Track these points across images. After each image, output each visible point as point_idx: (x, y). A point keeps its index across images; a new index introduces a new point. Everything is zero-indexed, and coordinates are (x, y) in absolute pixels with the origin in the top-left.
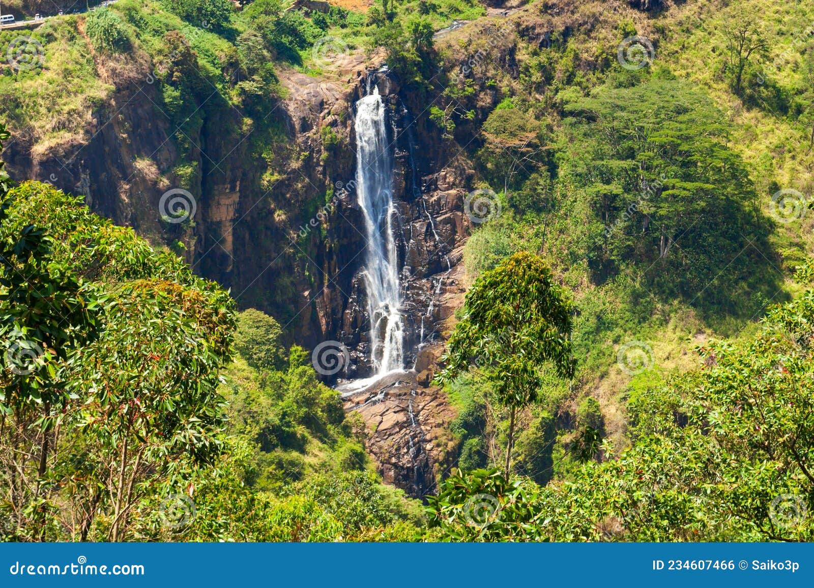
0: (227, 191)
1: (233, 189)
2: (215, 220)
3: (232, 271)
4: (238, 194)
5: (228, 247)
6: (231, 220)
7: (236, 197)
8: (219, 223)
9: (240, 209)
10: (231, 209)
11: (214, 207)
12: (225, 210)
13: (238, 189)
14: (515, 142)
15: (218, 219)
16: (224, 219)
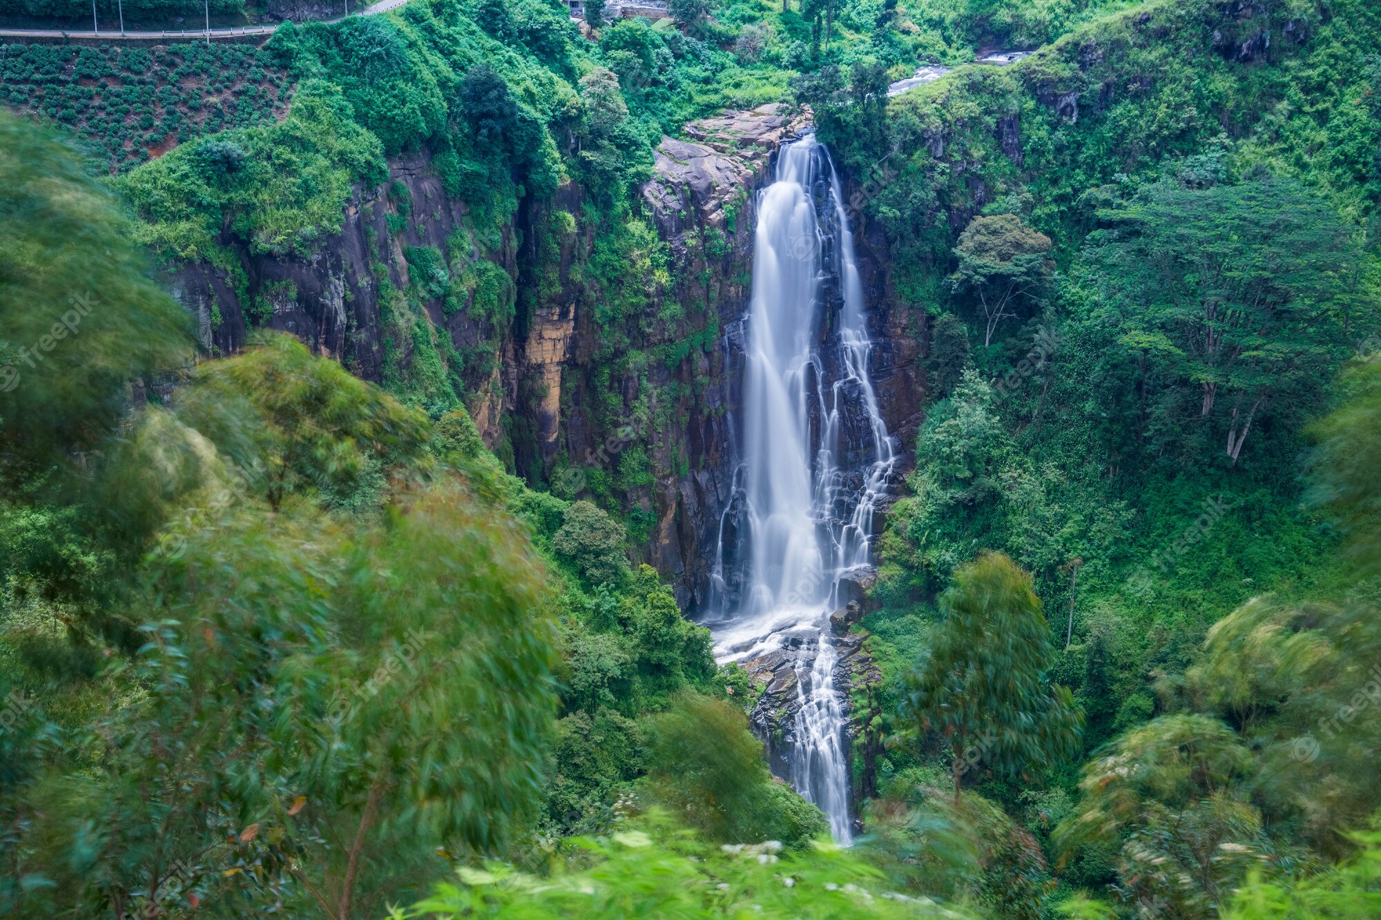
0: (556, 318)
1: (564, 315)
2: (534, 361)
3: (557, 439)
4: (572, 324)
5: (552, 403)
6: (559, 363)
7: (568, 329)
8: (540, 367)
9: (573, 345)
10: (560, 345)
11: (533, 342)
12: (551, 348)
13: (572, 315)
14: (1006, 267)
15: (540, 361)
16: (548, 361)
